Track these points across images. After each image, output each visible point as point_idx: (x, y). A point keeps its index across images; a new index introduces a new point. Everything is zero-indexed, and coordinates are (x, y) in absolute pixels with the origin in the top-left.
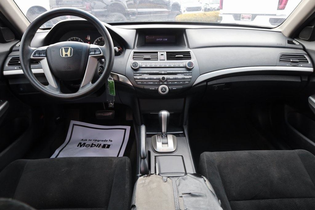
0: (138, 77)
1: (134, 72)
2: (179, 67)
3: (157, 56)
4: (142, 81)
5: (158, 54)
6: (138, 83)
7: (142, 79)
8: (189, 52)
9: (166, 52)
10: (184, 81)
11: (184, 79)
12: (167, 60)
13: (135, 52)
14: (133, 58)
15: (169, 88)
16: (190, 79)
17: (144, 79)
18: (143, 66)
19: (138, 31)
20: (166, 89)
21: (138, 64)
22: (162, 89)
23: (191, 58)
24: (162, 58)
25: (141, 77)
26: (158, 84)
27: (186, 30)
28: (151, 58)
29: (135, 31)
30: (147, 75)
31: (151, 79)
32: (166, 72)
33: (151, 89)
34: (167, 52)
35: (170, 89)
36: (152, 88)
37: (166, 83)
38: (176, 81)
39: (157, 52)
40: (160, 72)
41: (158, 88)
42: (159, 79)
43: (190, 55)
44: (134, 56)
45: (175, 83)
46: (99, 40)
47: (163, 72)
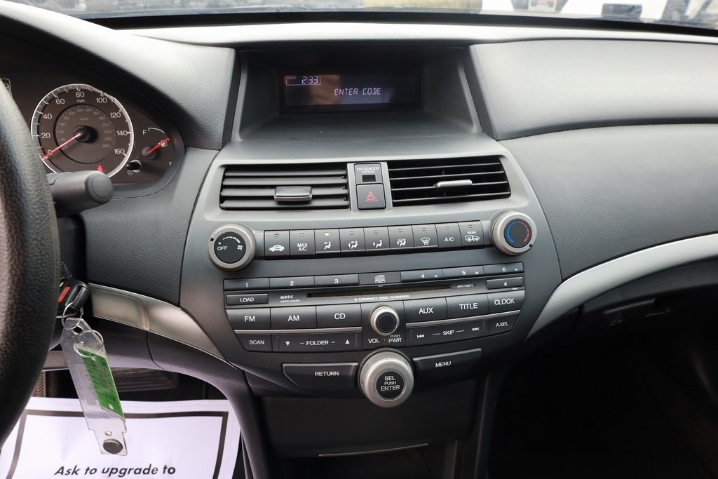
0: (250, 314)
1: (229, 285)
2: (459, 244)
3: (346, 186)
4: (271, 336)
5: (346, 176)
6: (252, 342)
7: (270, 323)
8: (496, 158)
9: (385, 165)
10: (491, 322)
11: (488, 308)
12: (395, 205)
13: (228, 168)
14: (223, 199)
15: (414, 365)
16: (518, 304)
17: (283, 323)
18: (273, 249)
19: (245, 55)
20: (399, 378)
21: (243, 243)
22: (380, 381)
23: (506, 187)
24: (368, 199)
25: (264, 312)
26: (357, 345)
27: (472, 47)
28: (316, 197)
29: (229, 54)
30: (297, 302)
31: (316, 321)
32: (395, 279)
33: (318, 374)
34: (391, 164)
35: (421, 367)
36: (328, 370)
37: (397, 339)
38: (447, 327)
39: (343, 166)
40: (365, 281)
41: (358, 369)
42: (363, 319)
43: (503, 177)
44: (223, 187)
45: (446, 333)
46: (59, 102)
47: (380, 279)
